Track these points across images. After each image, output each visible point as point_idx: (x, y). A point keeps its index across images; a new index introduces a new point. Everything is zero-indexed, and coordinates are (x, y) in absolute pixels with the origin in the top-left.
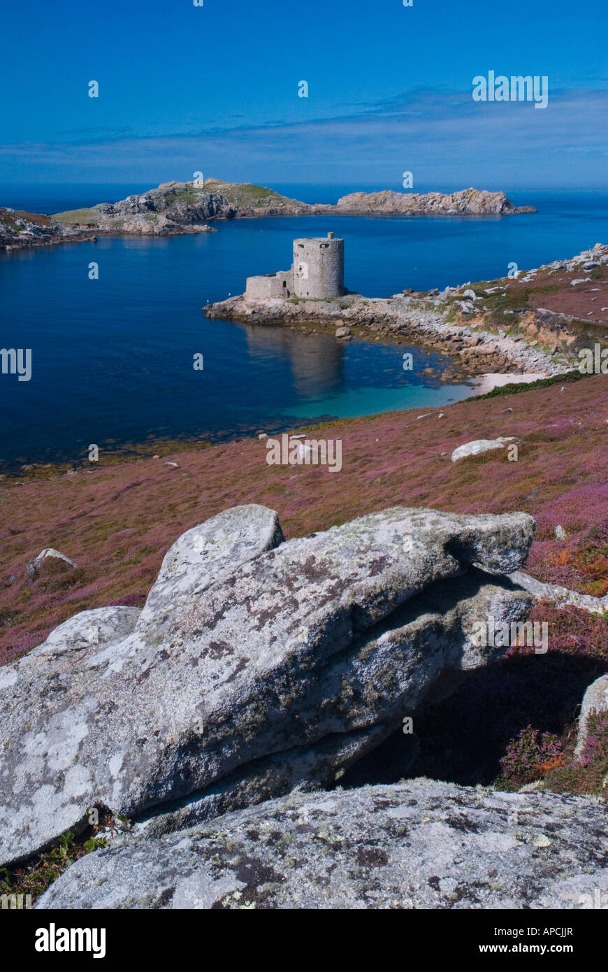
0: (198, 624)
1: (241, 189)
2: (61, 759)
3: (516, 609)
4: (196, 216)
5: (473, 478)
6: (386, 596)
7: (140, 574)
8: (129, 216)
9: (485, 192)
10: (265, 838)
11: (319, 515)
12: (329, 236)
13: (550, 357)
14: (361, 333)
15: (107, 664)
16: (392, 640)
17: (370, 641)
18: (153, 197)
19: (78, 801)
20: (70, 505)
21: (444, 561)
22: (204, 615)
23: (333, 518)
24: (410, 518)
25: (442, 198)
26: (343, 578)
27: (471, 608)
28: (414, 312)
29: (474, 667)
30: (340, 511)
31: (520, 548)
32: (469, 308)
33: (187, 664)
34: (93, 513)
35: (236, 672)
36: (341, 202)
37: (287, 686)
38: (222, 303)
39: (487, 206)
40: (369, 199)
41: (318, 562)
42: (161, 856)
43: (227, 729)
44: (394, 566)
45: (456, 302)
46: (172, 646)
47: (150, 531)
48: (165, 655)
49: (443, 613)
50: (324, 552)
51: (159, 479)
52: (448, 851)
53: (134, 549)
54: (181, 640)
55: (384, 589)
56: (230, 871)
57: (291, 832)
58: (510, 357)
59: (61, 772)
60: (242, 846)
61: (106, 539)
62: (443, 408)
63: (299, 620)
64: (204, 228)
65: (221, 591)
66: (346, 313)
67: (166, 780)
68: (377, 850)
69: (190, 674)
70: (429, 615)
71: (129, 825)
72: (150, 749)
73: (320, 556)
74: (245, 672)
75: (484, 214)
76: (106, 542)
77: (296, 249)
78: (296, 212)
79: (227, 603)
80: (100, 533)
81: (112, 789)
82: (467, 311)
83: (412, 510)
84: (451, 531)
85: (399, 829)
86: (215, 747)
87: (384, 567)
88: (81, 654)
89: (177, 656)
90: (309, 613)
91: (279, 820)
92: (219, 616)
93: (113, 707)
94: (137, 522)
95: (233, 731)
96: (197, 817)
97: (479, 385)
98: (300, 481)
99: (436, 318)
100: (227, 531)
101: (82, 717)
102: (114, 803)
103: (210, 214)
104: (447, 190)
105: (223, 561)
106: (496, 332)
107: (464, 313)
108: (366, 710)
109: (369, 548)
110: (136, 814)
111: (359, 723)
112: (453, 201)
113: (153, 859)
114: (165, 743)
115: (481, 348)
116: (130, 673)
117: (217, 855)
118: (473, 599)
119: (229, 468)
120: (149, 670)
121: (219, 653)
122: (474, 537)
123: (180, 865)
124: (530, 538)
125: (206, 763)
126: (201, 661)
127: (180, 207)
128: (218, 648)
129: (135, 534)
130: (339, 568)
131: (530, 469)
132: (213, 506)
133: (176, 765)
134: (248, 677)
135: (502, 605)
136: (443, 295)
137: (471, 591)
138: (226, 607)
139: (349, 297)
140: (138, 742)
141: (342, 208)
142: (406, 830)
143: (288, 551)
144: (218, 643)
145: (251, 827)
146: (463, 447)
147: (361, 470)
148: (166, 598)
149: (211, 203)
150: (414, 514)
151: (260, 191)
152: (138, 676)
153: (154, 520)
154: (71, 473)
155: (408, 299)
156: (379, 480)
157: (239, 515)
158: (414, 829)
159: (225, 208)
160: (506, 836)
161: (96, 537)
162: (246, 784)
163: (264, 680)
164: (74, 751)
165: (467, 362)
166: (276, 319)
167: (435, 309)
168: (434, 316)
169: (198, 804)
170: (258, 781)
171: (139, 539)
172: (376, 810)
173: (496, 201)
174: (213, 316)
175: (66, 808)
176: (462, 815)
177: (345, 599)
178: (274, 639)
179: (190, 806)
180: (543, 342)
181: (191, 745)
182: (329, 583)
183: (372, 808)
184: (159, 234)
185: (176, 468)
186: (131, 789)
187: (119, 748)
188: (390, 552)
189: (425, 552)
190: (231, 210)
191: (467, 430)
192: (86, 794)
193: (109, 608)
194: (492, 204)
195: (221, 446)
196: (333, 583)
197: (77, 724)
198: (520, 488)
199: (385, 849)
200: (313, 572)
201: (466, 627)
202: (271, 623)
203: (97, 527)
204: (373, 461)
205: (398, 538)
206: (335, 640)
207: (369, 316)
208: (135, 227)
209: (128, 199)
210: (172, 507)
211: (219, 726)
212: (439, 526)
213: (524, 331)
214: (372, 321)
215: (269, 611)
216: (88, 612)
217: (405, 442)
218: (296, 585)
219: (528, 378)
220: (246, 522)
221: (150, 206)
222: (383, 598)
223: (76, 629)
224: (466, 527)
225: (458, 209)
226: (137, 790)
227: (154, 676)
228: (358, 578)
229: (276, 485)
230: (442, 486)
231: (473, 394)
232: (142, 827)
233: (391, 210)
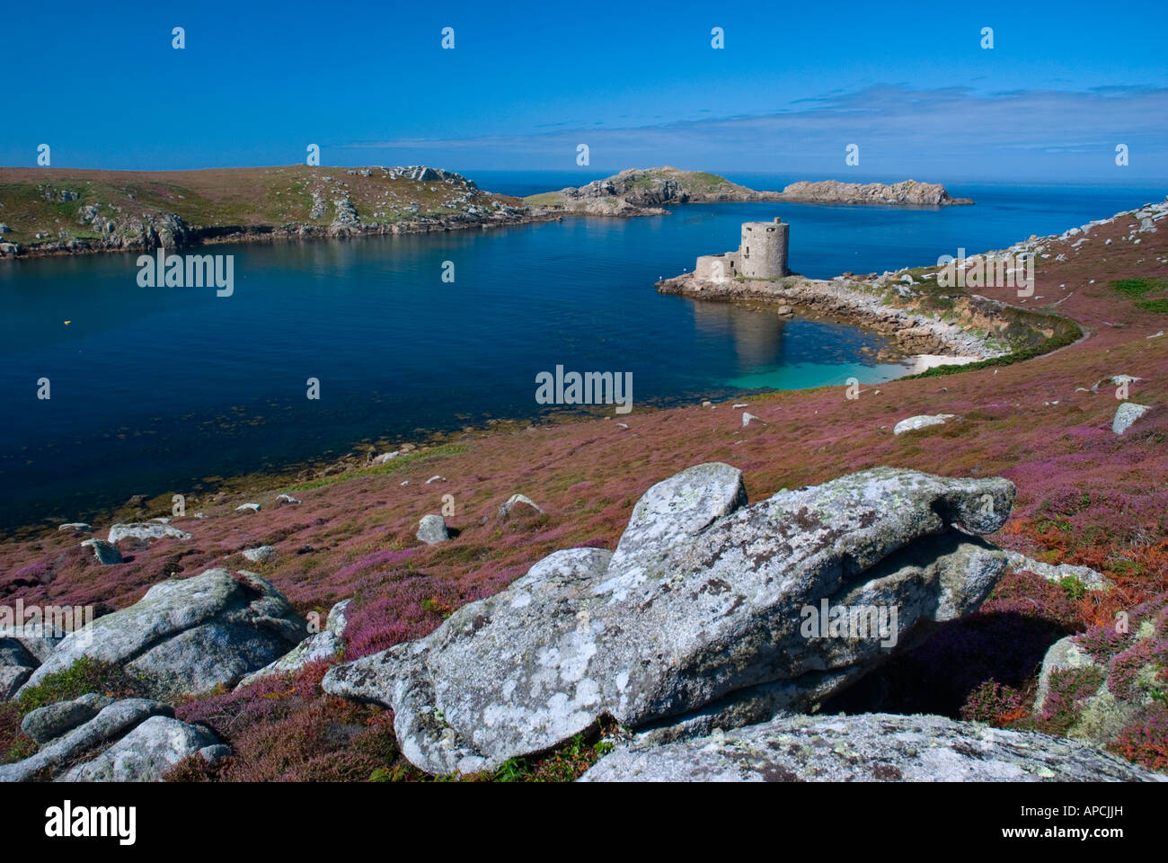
0: (697, 563)
1: (694, 176)
2: (572, 672)
3: (992, 567)
4: (653, 201)
5: (917, 451)
6: (875, 548)
7: (601, 522)
8: (592, 199)
9: (924, 184)
10: (786, 748)
11: (768, 478)
12: (776, 220)
13: (982, 341)
14: (802, 312)
15: (611, 593)
16: (877, 588)
17: (856, 587)
18: (614, 182)
19: (589, 709)
20: (530, 457)
21: (930, 518)
22: (703, 555)
23: (783, 481)
24: (897, 477)
25: (882, 189)
26: (835, 529)
27: (950, 563)
28: (853, 294)
29: (948, 619)
30: (788, 475)
31: (1001, 510)
32: (906, 292)
33: (687, 598)
34: (551, 466)
35: (734, 608)
36: (787, 190)
37: (779, 623)
38: (673, 280)
39: (925, 197)
40: (813, 187)
41: (810, 513)
42: (690, 757)
43: (723, 658)
44: (883, 521)
45: (894, 285)
46: (673, 581)
47: (606, 484)
48: (666, 589)
49: (924, 566)
50: (816, 505)
51: (610, 438)
52: (957, 773)
53: (594, 499)
54: (681, 576)
55: (874, 540)
56: (757, 774)
57: (810, 746)
58: (944, 340)
59: (573, 683)
60: (766, 754)
61: (566, 489)
62: (879, 385)
63: (794, 564)
64: (659, 211)
65: (718, 535)
66: (788, 292)
67: (667, 698)
68: (892, 767)
69: (690, 606)
70: (911, 567)
71: (631, 734)
72: (654, 669)
73: (812, 508)
74: (743, 608)
75: (923, 204)
76: (567, 492)
77: (744, 231)
78: (745, 198)
79: (724, 546)
80: (561, 483)
81: (619, 702)
82: (904, 295)
83: (898, 471)
84: (938, 491)
85: (910, 751)
86: (711, 673)
87: (873, 521)
88: (586, 583)
89: (678, 590)
90: (803, 558)
91: (796, 735)
92: (717, 557)
93: (619, 631)
94: (594, 476)
95: (727, 660)
96: (689, 734)
97: (913, 365)
98: (746, 446)
99: (874, 300)
100: (694, 486)
101: (590, 638)
102: (620, 713)
103: (665, 199)
104: (888, 181)
105: (691, 513)
106: (931, 316)
107: (901, 297)
108: (846, 651)
109: (858, 503)
110: (638, 725)
111: (839, 662)
112: (893, 191)
113: (684, 758)
114: (667, 666)
115: (916, 330)
116: (633, 603)
117: (743, 759)
118: (952, 555)
119: (676, 431)
120: (651, 601)
121: (717, 589)
122: (960, 498)
123: (710, 765)
124: (1011, 502)
125: (701, 686)
126: (700, 596)
127: (638, 192)
128: (716, 586)
129: (592, 486)
130: (831, 519)
131: (972, 445)
132: (664, 465)
133: (676, 686)
134: (745, 611)
135: (980, 563)
136: (881, 279)
137: (951, 548)
138: (723, 549)
139: (792, 277)
140: (643, 663)
141: (788, 196)
142: (916, 752)
143: (782, 502)
144: (716, 580)
145: (771, 739)
146: (905, 421)
147: (803, 439)
148: (637, 543)
149: (666, 188)
150: (901, 474)
151: (712, 179)
152: (641, 605)
153: (609, 475)
154: (530, 429)
155: (848, 281)
156: (824, 448)
157: (705, 472)
158: (923, 752)
159: (680, 194)
160: (1012, 764)
161: (557, 487)
162: (733, 709)
163: (760, 616)
164: (584, 666)
165: (902, 343)
166: (723, 296)
167: (874, 291)
168: (872, 299)
169: (691, 722)
170: (744, 707)
171: (597, 491)
172: (885, 733)
173: (935, 193)
174: (664, 291)
175: (577, 715)
176: (966, 743)
177: (838, 547)
178: (771, 580)
179: (684, 723)
180: (976, 327)
181: (690, 669)
182: (820, 532)
183: (881, 731)
184: (618, 216)
185: (626, 429)
186: (636, 703)
187: (625, 667)
188: (879, 508)
189: (913, 509)
190: (685, 195)
191: (903, 406)
192: (595, 704)
193: (584, 549)
194: (930, 195)
195: (668, 411)
196: (825, 532)
197: (586, 643)
198: (964, 462)
199: (899, 766)
200: (806, 521)
201: (944, 581)
202: (767, 565)
203: (558, 478)
204: (814, 431)
205: (886, 495)
206: (826, 584)
207: (811, 296)
208: (596, 209)
209: (592, 183)
210: (626, 464)
211: (716, 654)
212: (926, 486)
213: (958, 315)
214: (813, 301)
215: (764, 555)
216: (565, 552)
217: (843, 415)
218: (789, 533)
219: (961, 361)
220: (711, 478)
221: (612, 191)
222: (872, 548)
223: (555, 565)
224: (953, 488)
225: (897, 199)
226: (641, 702)
227: (657, 606)
228: (849, 529)
229: (724, 448)
230: (886, 457)
231: (908, 373)
232: (643, 737)
233: (834, 198)
